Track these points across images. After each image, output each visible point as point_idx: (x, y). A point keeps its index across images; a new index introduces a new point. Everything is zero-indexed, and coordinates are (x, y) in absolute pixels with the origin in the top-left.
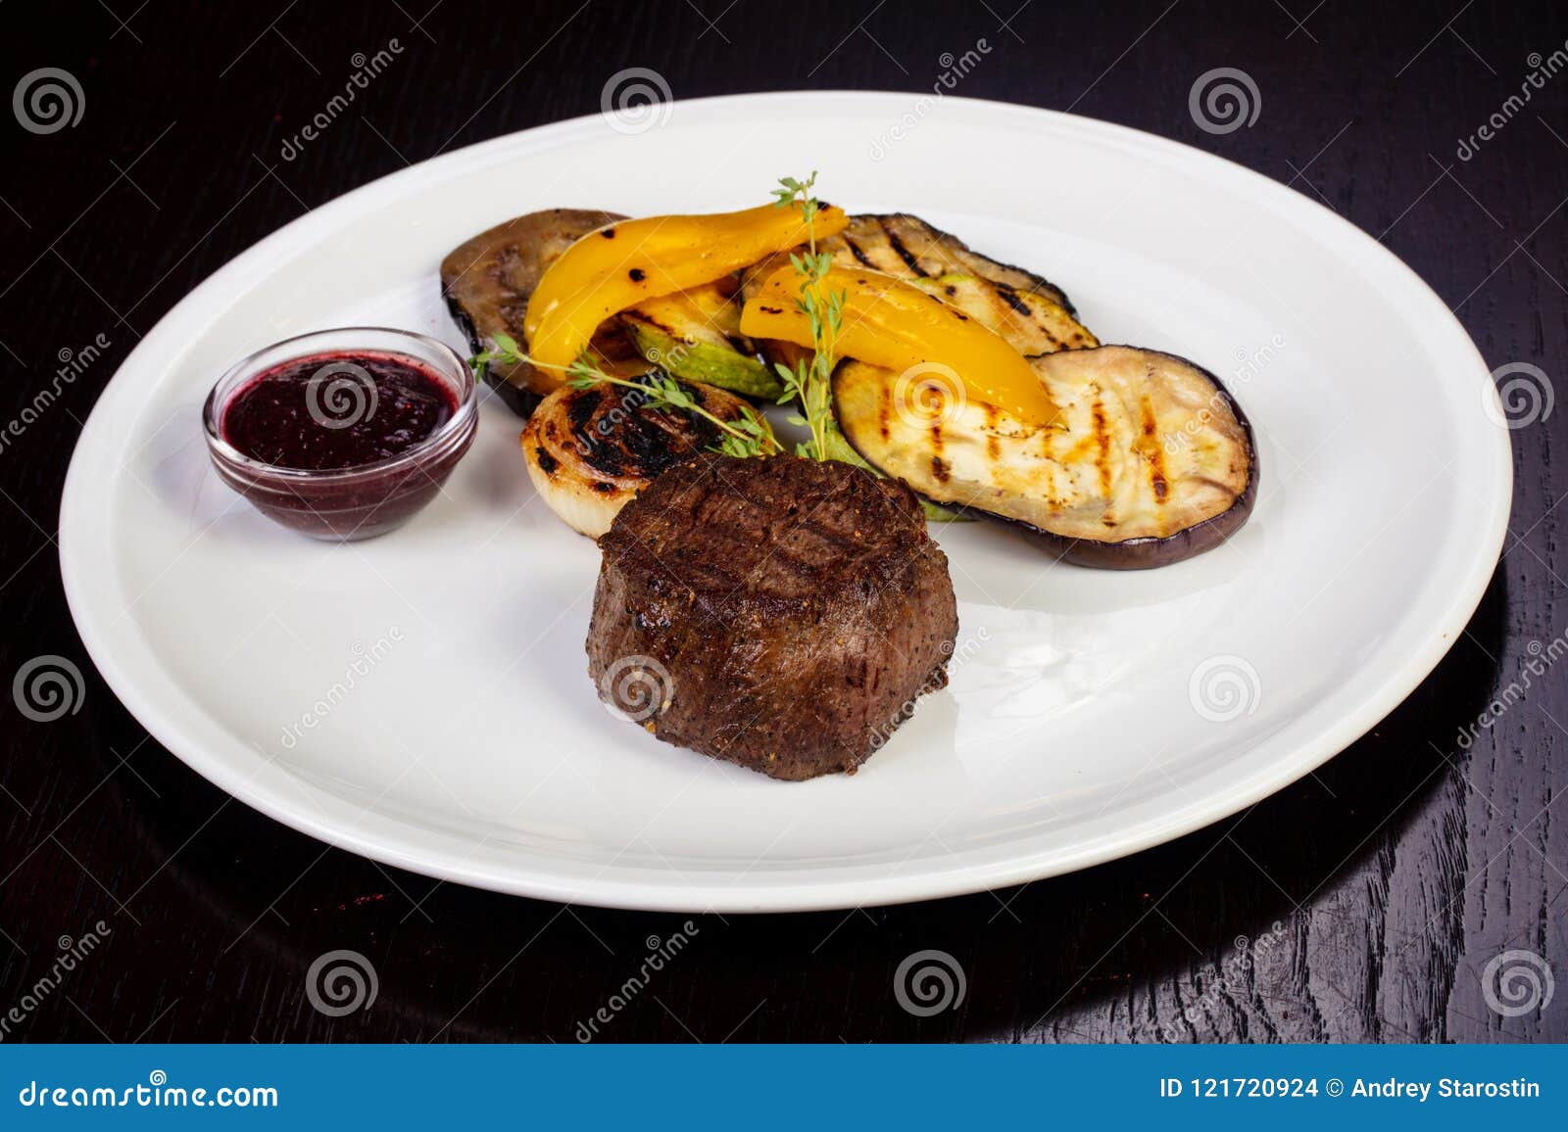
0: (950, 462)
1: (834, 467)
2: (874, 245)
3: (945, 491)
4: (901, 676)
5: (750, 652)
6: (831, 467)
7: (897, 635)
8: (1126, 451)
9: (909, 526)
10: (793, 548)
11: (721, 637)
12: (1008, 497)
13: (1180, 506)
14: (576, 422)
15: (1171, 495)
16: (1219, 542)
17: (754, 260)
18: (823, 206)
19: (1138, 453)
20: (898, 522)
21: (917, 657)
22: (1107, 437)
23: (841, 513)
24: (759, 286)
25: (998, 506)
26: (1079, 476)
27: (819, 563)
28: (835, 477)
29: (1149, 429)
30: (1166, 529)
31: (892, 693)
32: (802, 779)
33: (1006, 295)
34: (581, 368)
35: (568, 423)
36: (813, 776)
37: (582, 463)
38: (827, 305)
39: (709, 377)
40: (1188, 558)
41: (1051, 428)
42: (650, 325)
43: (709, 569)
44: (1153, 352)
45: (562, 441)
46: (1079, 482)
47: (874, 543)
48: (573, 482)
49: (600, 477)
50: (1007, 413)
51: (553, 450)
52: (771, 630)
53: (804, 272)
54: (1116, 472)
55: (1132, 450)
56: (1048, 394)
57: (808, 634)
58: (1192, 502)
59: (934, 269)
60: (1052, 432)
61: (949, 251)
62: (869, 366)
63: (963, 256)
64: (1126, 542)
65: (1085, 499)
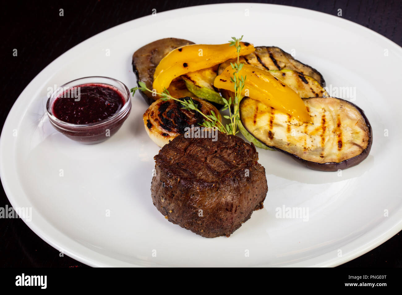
0: (274, 133)
1: (231, 137)
2: (264, 56)
3: (272, 142)
4: (245, 208)
5: (196, 198)
6: (230, 137)
7: (244, 195)
8: (331, 132)
9: (252, 159)
10: (213, 165)
11: (187, 193)
12: (291, 146)
13: (345, 152)
14: (161, 112)
15: (343, 148)
16: (357, 164)
17: (224, 61)
18: (247, 44)
19: (334, 133)
20: (248, 158)
21: (251, 202)
22: (325, 127)
23: (230, 154)
24: (224, 69)
25: (287, 149)
26: (315, 140)
27: (220, 171)
28: (231, 141)
29: (339, 125)
30: (339, 160)
31: (241, 213)
32: (213, 237)
33: (301, 76)
34: (164, 94)
35: (158, 112)
36: (216, 237)
37: (159, 126)
38: (240, 80)
39: (206, 98)
40: (347, 169)
41: (307, 123)
42: (189, 80)
43: (185, 170)
44: (343, 100)
45: (155, 118)
46: (314, 142)
47: (239, 165)
48: (156, 132)
49: (164, 131)
50: (294, 117)
51: (152, 121)
52: (203, 192)
53: (234, 69)
54: (326, 139)
55: (333, 132)
56: (308, 111)
57: (214, 194)
58: (350, 151)
59: (282, 65)
60: (308, 124)
61: (288, 59)
62: (253, 99)
63: (292, 61)
64: (326, 164)
65: (315, 147)
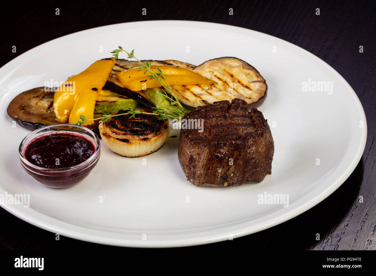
13: (256, 89)
15: (251, 88)
19: (234, 82)
22: (225, 82)
26: (230, 92)
29: (232, 76)
41: (213, 84)
45: (122, 134)
48: (137, 141)
49: (142, 137)
50: (203, 85)
